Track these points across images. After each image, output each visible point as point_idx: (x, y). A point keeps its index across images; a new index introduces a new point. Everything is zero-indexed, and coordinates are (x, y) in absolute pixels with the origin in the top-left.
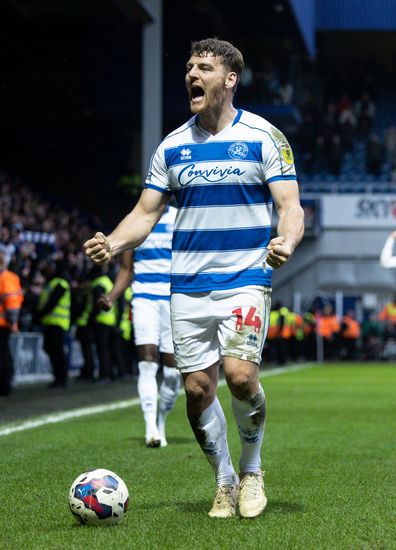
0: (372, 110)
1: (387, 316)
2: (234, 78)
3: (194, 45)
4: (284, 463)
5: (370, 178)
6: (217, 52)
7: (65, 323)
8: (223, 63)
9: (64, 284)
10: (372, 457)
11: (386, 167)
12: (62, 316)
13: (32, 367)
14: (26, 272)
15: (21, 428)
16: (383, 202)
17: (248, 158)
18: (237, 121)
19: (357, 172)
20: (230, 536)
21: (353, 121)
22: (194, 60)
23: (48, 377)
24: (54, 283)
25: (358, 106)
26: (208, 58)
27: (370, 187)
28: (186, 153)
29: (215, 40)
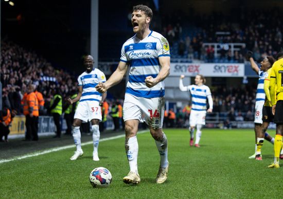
0: (181, 30)
1: (186, 110)
2: (149, 19)
3: (134, 7)
4: (145, 168)
5: (179, 57)
6: (142, 10)
7: (60, 112)
8: (145, 14)
9: (60, 97)
10: (180, 165)
11: (186, 52)
12: (59, 110)
13: (47, 130)
14: (45, 92)
15: (42, 153)
16: (185, 66)
17: (152, 49)
18: (150, 35)
19: (175, 55)
20: (124, 196)
21: (173, 34)
22: (134, 13)
23: (53, 134)
24: (56, 96)
25: (175, 29)
26: (139, 12)
27: (179, 60)
28: (131, 47)
29: (142, 6)
